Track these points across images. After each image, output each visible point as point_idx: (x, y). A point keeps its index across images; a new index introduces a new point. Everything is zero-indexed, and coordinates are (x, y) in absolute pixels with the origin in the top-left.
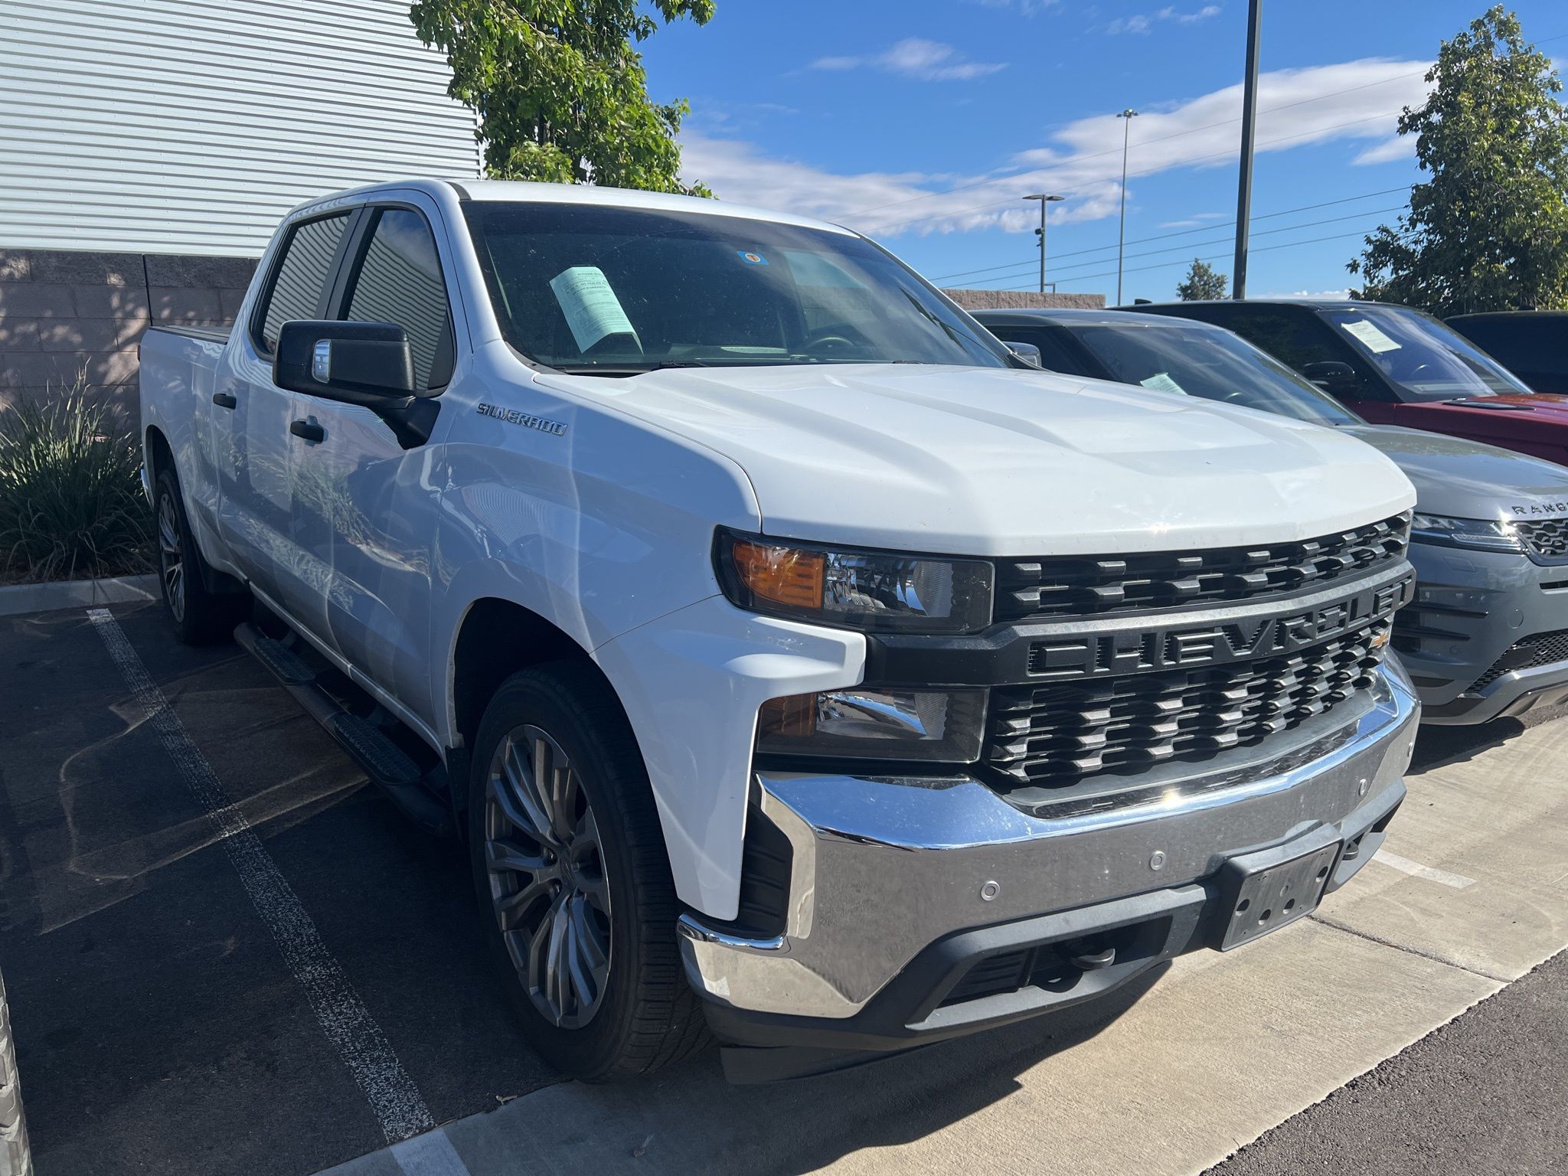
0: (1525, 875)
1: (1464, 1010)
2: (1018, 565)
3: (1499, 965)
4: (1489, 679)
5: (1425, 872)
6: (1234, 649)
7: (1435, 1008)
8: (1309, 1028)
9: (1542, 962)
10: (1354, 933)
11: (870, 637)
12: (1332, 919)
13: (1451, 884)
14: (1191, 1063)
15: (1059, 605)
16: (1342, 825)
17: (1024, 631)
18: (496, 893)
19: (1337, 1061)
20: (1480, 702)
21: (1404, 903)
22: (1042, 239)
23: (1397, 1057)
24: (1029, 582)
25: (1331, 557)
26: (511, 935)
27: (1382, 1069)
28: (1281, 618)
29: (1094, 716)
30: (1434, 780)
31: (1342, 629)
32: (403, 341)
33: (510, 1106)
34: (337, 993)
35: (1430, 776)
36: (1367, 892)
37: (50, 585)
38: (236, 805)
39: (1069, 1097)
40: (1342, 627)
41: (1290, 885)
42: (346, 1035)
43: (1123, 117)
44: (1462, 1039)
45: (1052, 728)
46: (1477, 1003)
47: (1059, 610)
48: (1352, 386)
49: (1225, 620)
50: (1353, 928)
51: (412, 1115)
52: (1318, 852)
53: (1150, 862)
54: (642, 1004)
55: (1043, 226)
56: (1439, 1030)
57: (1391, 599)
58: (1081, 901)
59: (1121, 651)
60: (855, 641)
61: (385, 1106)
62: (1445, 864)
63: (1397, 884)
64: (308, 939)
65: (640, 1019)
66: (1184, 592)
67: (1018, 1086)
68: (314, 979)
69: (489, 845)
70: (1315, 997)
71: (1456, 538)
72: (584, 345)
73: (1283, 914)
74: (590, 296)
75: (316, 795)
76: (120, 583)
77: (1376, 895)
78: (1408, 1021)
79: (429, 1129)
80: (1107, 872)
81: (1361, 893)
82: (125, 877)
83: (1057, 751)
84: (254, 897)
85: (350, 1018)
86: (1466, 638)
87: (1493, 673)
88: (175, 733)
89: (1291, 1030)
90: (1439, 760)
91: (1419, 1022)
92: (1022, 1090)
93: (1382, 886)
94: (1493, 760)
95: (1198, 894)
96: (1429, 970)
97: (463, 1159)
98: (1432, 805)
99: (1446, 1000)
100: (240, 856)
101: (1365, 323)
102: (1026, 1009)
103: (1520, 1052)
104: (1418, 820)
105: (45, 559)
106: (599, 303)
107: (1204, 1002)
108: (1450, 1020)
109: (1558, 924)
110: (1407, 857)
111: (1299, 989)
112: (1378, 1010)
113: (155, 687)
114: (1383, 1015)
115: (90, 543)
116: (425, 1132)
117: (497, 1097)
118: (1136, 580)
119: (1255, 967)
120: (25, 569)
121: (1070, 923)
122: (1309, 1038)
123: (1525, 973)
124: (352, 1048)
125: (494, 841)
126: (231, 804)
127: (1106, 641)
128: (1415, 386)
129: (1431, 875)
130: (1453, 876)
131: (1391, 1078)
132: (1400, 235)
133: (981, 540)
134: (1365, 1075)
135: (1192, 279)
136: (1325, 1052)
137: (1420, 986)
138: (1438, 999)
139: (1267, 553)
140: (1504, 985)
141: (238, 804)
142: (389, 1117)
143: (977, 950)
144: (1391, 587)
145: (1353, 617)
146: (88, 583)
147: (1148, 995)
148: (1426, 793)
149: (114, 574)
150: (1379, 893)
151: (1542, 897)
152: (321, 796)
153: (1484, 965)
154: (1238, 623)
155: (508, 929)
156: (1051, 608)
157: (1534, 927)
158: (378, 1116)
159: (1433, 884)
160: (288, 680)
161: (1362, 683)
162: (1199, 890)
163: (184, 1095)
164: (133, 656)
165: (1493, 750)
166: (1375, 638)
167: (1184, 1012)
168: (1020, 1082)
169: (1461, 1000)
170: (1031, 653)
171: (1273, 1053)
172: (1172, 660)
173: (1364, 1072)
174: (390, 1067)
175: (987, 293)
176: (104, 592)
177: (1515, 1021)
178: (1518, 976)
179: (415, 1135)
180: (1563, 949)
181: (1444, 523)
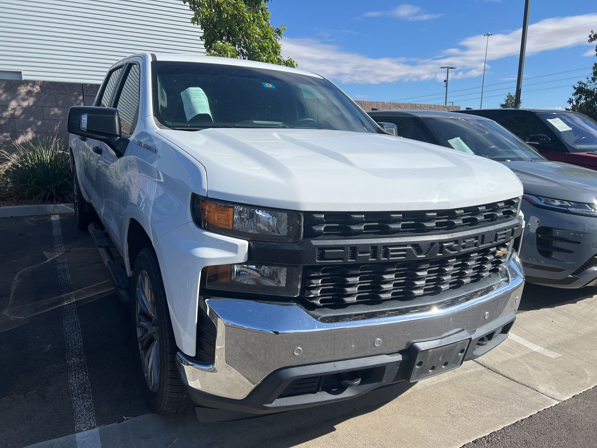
0: (584, 354)
1: (536, 412)
2: (314, 215)
3: (558, 393)
4: (582, 270)
5: (541, 350)
6: (417, 254)
7: (523, 410)
8: (466, 414)
9: (578, 394)
10: (501, 375)
11: (250, 242)
12: (492, 367)
13: (550, 356)
14: (410, 425)
15: (334, 232)
16: (476, 331)
17: (315, 242)
18: (139, 335)
19: (472, 430)
20: (578, 279)
21: (527, 363)
22: (447, 84)
23: (499, 431)
24: (319, 222)
25: (473, 216)
26: (143, 352)
27: (491, 436)
28: (441, 242)
29: (351, 280)
30: (557, 310)
31: (476, 248)
32: (115, 115)
33: (128, 421)
34: (80, 369)
35: (556, 309)
36: (512, 357)
37: (40, 205)
38: (73, 293)
39: (354, 436)
40: (476, 247)
41: (444, 356)
42: (77, 387)
43: (486, 36)
44: (530, 425)
45: (333, 284)
46: (543, 409)
47: (335, 234)
48: (549, 145)
49: (412, 242)
50: (501, 372)
51: (89, 421)
52: (457, 343)
53: (374, 342)
54: (169, 386)
55: (447, 79)
56: (522, 420)
57: (505, 236)
58: (341, 358)
59: (360, 253)
60: (243, 244)
61: (80, 417)
62: (550, 348)
63: (527, 354)
64: (78, 347)
65: (169, 392)
66: (392, 229)
67: (334, 429)
68: (74, 363)
69: (137, 316)
70: (473, 401)
71: (570, 210)
72: (189, 118)
73: (443, 368)
74: (194, 99)
75: (104, 290)
76: (64, 206)
77: (516, 358)
78: (510, 415)
79: (93, 428)
80: (353, 346)
81: (509, 357)
82: (22, 318)
83: (336, 293)
84: (65, 329)
85: (81, 380)
86: (572, 252)
87: (584, 268)
88: (63, 264)
89: (458, 414)
90: (561, 302)
91: (514, 416)
92: (335, 431)
93: (519, 355)
94: (586, 304)
95: (399, 358)
96: (527, 393)
97: (101, 441)
98: (553, 321)
99: (529, 407)
100: (67, 312)
101: (558, 119)
102: (318, 401)
103: (555, 433)
104: (545, 327)
105: (37, 196)
106: (197, 102)
107: (425, 399)
108: (528, 416)
109: (591, 377)
110: (535, 343)
111: (468, 397)
112: (498, 409)
113: (63, 246)
114: (500, 412)
115: (53, 191)
116: (92, 429)
117: (124, 417)
118: (372, 223)
119: (452, 386)
120: (32, 199)
121: (336, 367)
122: (464, 419)
123: (569, 398)
124: (77, 392)
125: (139, 314)
126: (72, 292)
127: (354, 249)
128: (576, 146)
129: (543, 351)
130: (552, 353)
131: (493, 440)
132: (588, 84)
133: (296, 203)
134: (482, 438)
135: (507, 101)
136: (469, 426)
137: (520, 399)
138: (527, 406)
139: (435, 214)
140: (558, 403)
141: (74, 292)
142: (80, 421)
143: (292, 376)
144: (505, 230)
145: (482, 243)
146: (53, 205)
147: (403, 395)
148: (552, 316)
149: (64, 202)
150: (517, 358)
151: (588, 364)
152: (106, 291)
153: (552, 393)
154: (419, 243)
155: (142, 350)
156: (329, 233)
157: (580, 378)
158: (75, 421)
159: (542, 355)
160: (98, 246)
161: (495, 271)
162: (400, 356)
163: (8, 406)
164: (60, 233)
165: (588, 300)
166: (499, 252)
167: (415, 403)
168: (336, 428)
169: (536, 407)
170: (318, 252)
171: (446, 424)
172: (386, 258)
173: (483, 436)
174: (87, 401)
175: (411, 104)
176: (58, 209)
177: (557, 419)
178: (565, 399)
179: (87, 430)
180: (590, 388)
181: (566, 203)
